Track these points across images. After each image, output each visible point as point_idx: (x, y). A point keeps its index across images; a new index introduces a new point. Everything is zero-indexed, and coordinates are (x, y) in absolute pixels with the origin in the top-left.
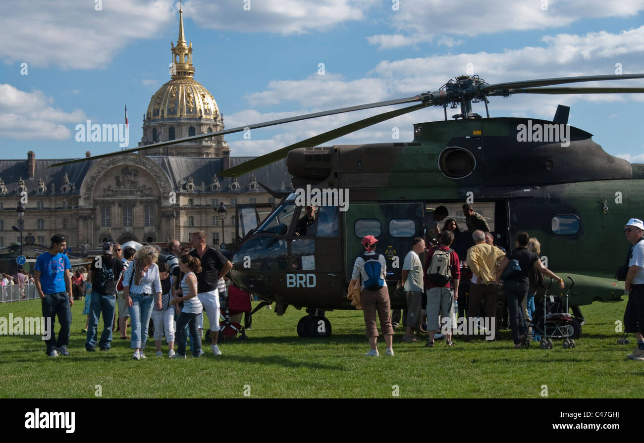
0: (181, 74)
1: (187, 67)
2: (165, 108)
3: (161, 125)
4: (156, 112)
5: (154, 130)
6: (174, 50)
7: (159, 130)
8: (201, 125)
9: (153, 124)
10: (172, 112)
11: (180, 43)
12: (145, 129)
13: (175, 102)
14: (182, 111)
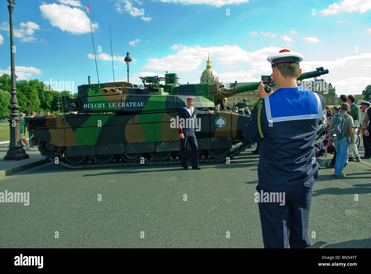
0: (208, 67)
1: (210, 66)
2: (206, 75)
3: (205, 79)
4: (204, 76)
5: (203, 80)
6: (207, 62)
7: (204, 80)
8: (214, 79)
9: (203, 79)
10: (207, 76)
11: (209, 61)
12: (201, 80)
13: (208, 74)
14: (210, 76)
